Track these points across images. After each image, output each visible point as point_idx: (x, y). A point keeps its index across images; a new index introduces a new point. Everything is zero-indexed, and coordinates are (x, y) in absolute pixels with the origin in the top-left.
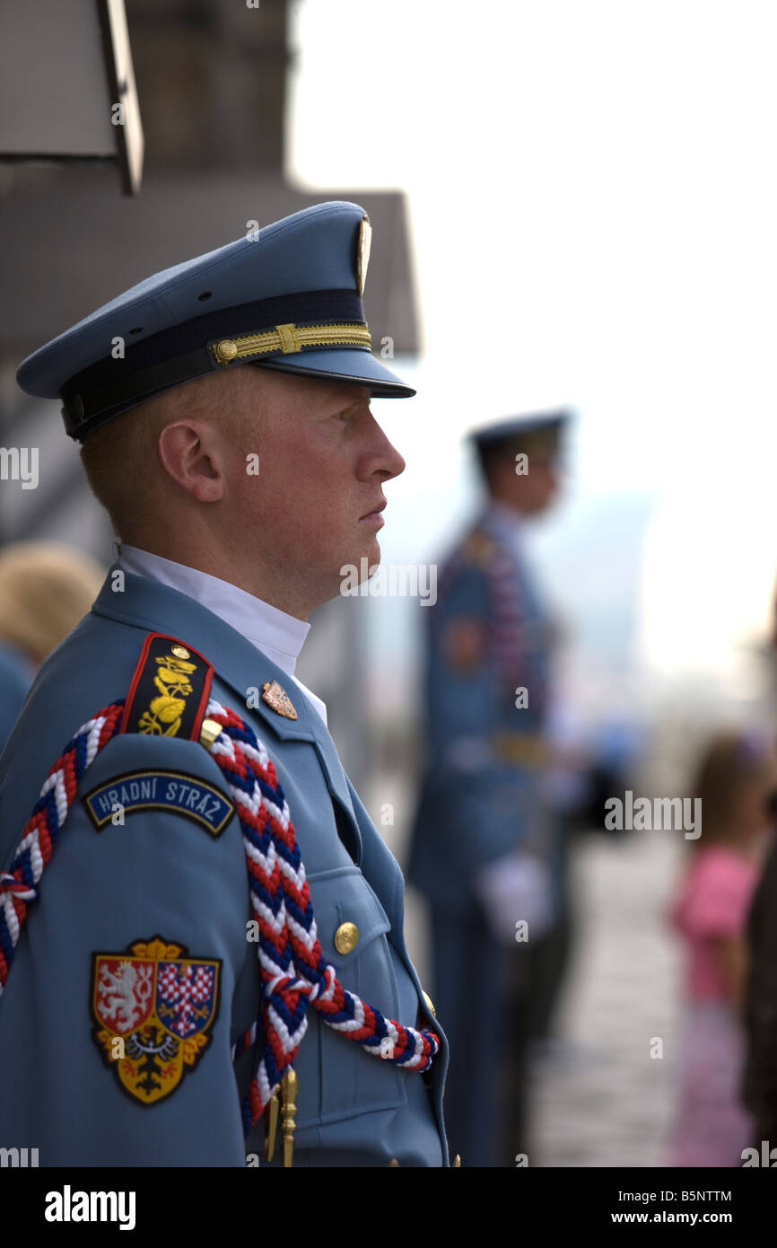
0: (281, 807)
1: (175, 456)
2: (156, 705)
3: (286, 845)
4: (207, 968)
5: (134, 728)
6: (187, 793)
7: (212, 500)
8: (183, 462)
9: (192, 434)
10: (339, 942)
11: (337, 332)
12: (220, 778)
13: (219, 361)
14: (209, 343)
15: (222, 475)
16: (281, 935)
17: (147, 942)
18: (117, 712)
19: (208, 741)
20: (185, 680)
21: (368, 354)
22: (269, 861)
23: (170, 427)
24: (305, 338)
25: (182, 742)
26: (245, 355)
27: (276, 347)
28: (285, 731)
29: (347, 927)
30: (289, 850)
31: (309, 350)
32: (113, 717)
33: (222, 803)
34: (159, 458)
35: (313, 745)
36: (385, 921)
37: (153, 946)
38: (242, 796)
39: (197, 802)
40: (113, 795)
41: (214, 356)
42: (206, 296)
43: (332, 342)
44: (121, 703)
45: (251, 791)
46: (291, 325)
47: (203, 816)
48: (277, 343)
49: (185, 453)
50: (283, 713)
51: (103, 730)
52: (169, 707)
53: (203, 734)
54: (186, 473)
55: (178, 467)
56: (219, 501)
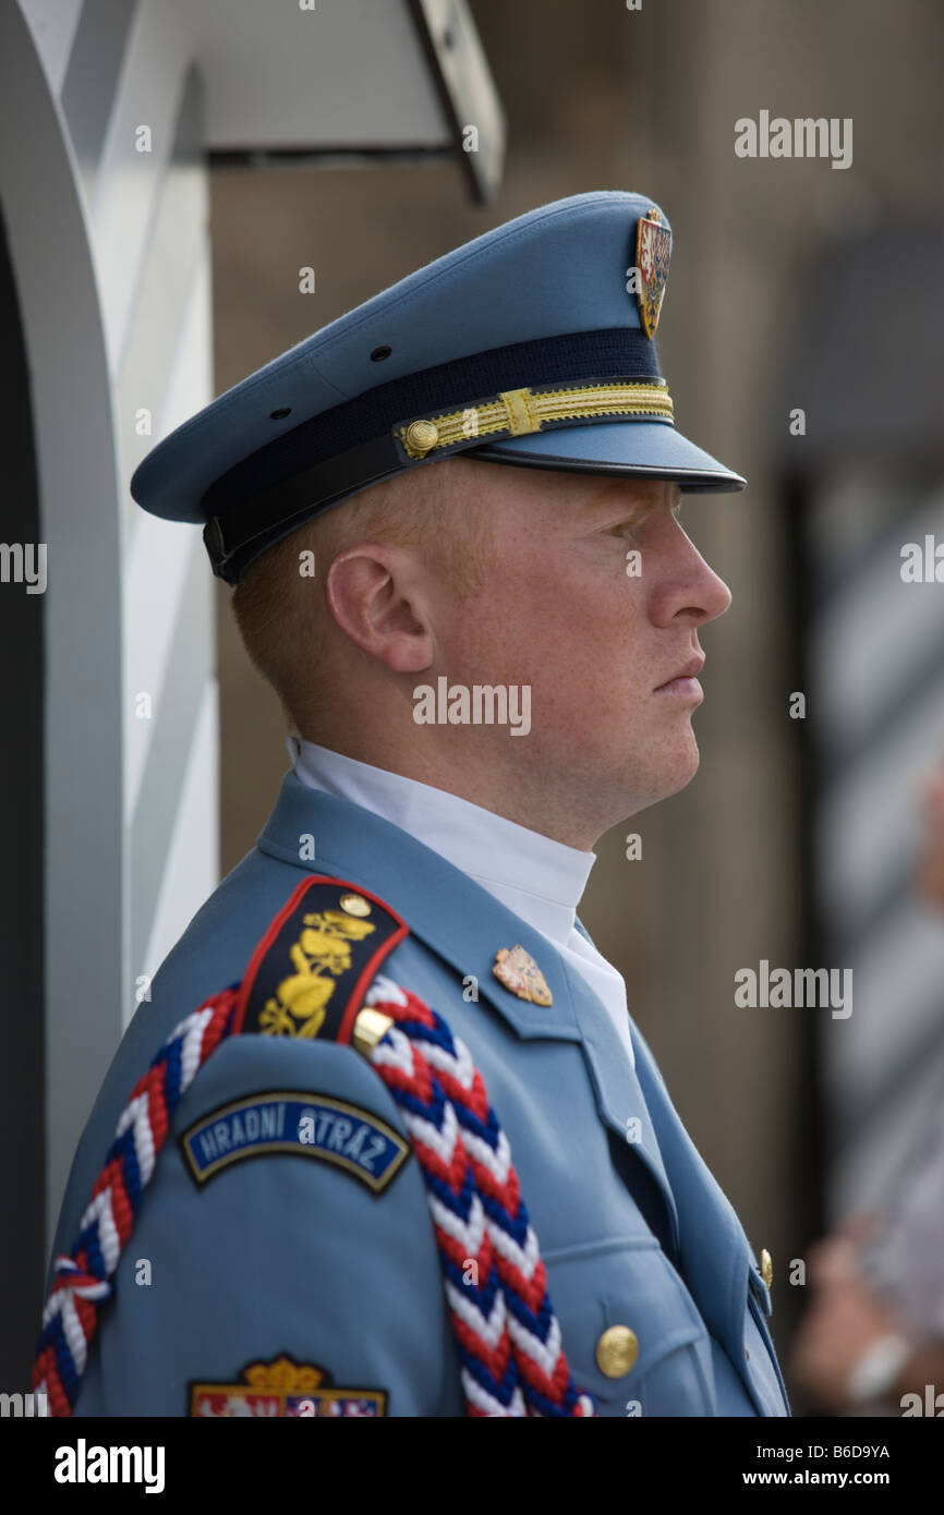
0: (494, 1145)
1: (354, 604)
2: (288, 989)
3: (501, 1205)
4: (364, 1404)
5: (252, 1025)
6: (331, 1127)
7: (420, 669)
8: (366, 612)
9: (379, 569)
10: (604, 1359)
11: (602, 397)
12: (384, 1101)
13: (410, 453)
14: (395, 426)
15: (428, 627)
16: (499, 1349)
17: (267, 1363)
18: (231, 1002)
19: (366, 1044)
20: (344, 949)
21: (667, 428)
22: (472, 1231)
23: (342, 560)
24: (547, 409)
25: (325, 1047)
26: (451, 443)
27: (500, 426)
28: (527, 1024)
29: (618, 1335)
30: (508, 1212)
31: (552, 428)
32: (224, 1009)
33: (389, 1143)
34: (329, 609)
35: (579, 1045)
36: (695, 1322)
37: (277, 1369)
38: (423, 1129)
39: (346, 1141)
40: (222, 1132)
41: (402, 444)
42: (381, 353)
43: (593, 413)
44: (235, 988)
45: (438, 1122)
46: (525, 391)
47: (357, 1162)
48: (501, 421)
49: (370, 599)
50: (528, 996)
51: (208, 1030)
52: (307, 992)
53: (359, 1033)
54: (371, 629)
55: (358, 620)
56: (427, 669)
